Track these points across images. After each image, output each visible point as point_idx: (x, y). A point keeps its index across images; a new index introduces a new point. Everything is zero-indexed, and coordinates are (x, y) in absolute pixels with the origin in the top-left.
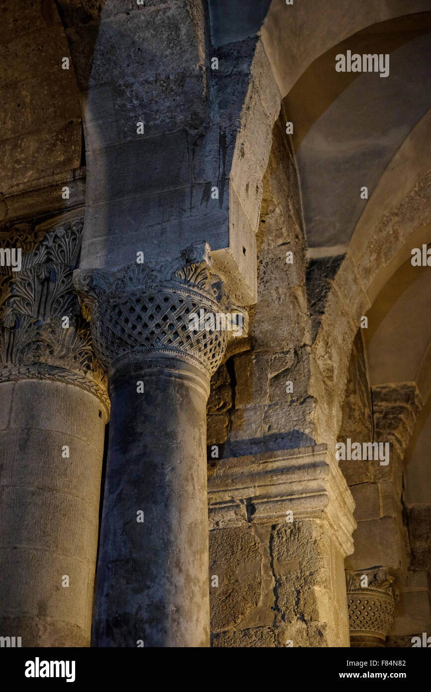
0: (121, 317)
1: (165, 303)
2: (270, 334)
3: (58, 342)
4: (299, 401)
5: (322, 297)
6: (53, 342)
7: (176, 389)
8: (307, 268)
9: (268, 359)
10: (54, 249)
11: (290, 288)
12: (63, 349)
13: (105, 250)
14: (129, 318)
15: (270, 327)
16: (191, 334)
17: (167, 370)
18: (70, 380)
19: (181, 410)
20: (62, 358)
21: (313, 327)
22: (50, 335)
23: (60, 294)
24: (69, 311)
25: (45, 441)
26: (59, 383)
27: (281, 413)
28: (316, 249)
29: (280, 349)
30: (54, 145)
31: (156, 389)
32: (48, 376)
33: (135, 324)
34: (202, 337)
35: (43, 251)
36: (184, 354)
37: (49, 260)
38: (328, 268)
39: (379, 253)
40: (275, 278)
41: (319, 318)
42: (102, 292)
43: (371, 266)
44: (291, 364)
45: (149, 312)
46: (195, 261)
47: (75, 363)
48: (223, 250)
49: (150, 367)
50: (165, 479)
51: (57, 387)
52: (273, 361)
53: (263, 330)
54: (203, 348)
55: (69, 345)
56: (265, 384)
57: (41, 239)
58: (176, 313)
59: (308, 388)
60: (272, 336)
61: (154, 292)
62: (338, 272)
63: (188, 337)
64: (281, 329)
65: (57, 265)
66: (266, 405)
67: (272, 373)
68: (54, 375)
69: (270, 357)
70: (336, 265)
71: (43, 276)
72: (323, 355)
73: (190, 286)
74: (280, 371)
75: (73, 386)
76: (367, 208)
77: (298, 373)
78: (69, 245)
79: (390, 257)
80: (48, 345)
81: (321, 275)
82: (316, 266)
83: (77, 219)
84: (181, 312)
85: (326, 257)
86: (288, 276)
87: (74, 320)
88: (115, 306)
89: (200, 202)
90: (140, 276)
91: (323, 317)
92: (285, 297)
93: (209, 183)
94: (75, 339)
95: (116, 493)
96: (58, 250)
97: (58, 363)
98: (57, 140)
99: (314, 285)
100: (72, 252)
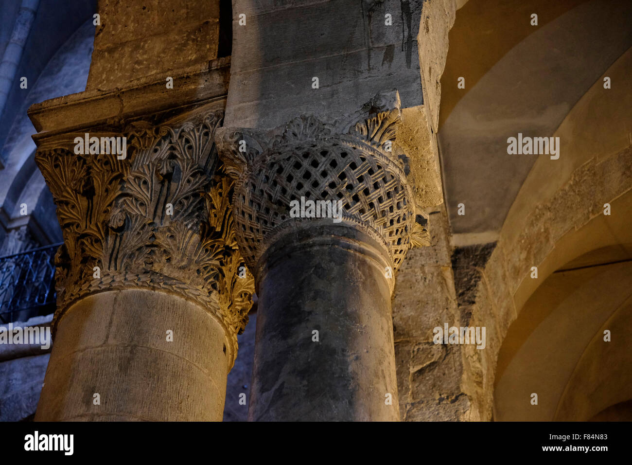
0: (282, 175)
1: (342, 158)
2: (413, 322)
3: (178, 249)
4: (450, 400)
5: (472, 286)
6: (171, 249)
7: (357, 264)
8: (452, 256)
9: (409, 351)
10: (180, 144)
11: (439, 267)
12: (184, 258)
13: (257, 114)
14: (292, 174)
15: (411, 313)
16: (375, 201)
17: (344, 240)
18: (191, 295)
19: (365, 289)
20: (183, 268)
21: (462, 317)
22: (169, 240)
23: (183, 195)
24: (194, 216)
25: (155, 362)
26: (176, 297)
27: (428, 412)
28: (462, 236)
29: (424, 340)
30: (185, 45)
31: (331, 261)
32: (164, 286)
33: (301, 181)
34: (388, 208)
35: (166, 146)
36: (366, 225)
37: (172, 157)
38: (477, 256)
39: (529, 253)
40: (421, 254)
41: (469, 309)
42: (254, 152)
43: (520, 266)
44: (438, 356)
45: (321, 167)
46: (385, 109)
47: (197, 277)
48: (415, 108)
49: (321, 234)
50: (347, 369)
51: (174, 301)
52: (415, 353)
53: (404, 317)
54: (389, 224)
55: (191, 256)
56: (407, 379)
57: (164, 134)
58: (357, 171)
59: (461, 385)
60: (415, 324)
61: (327, 144)
62: (489, 261)
63: (371, 205)
64: (426, 315)
65: (182, 160)
66: (408, 403)
67: (415, 367)
68: (171, 285)
69: (413, 348)
70: (486, 253)
71: (164, 171)
72: (472, 355)
73: (374, 144)
74: (425, 365)
75: (194, 304)
76: (521, 192)
77: (446, 367)
78: (199, 140)
79: (539, 261)
80: (165, 251)
81: (468, 263)
82: (462, 255)
83: (211, 112)
84: (364, 171)
85: (474, 245)
86: (437, 251)
87: (199, 227)
88: (272, 165)
89: (381, 63)
90: (307, 131)
91: (474, 307)
92: (432, 278)
93: (391, 46)
94: (199, 249)
95: (273, 389)
96: (185, 145)
97: (175, 274)
98: (188, 40)
99: (460, 274)
100: (203, 147)
